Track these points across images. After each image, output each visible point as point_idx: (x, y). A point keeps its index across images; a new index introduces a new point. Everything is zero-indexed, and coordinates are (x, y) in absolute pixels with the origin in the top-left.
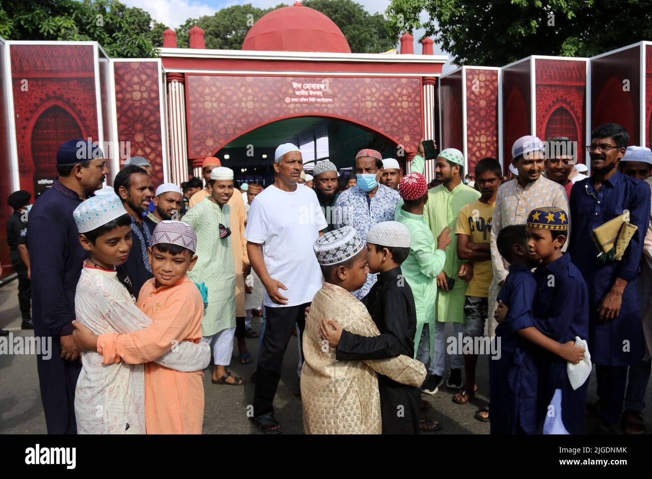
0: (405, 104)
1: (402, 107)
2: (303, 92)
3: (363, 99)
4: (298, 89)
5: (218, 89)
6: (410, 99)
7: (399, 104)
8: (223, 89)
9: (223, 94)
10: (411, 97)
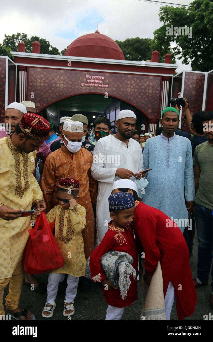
0: (150, 91)
1: (148, 93)
2: (92, 81)
3: (126, 87)
4: (89, 79)
5: (45, 76)
6: (154, 88)
7: (147, 91)
8: (48, 76)
9: (47, 79)
10: (154, 87)
